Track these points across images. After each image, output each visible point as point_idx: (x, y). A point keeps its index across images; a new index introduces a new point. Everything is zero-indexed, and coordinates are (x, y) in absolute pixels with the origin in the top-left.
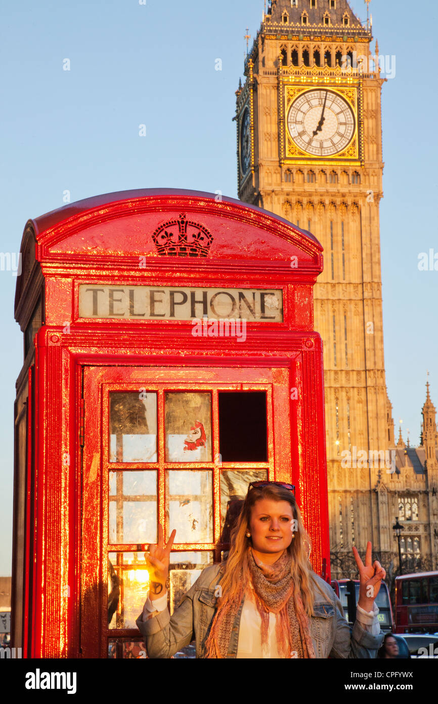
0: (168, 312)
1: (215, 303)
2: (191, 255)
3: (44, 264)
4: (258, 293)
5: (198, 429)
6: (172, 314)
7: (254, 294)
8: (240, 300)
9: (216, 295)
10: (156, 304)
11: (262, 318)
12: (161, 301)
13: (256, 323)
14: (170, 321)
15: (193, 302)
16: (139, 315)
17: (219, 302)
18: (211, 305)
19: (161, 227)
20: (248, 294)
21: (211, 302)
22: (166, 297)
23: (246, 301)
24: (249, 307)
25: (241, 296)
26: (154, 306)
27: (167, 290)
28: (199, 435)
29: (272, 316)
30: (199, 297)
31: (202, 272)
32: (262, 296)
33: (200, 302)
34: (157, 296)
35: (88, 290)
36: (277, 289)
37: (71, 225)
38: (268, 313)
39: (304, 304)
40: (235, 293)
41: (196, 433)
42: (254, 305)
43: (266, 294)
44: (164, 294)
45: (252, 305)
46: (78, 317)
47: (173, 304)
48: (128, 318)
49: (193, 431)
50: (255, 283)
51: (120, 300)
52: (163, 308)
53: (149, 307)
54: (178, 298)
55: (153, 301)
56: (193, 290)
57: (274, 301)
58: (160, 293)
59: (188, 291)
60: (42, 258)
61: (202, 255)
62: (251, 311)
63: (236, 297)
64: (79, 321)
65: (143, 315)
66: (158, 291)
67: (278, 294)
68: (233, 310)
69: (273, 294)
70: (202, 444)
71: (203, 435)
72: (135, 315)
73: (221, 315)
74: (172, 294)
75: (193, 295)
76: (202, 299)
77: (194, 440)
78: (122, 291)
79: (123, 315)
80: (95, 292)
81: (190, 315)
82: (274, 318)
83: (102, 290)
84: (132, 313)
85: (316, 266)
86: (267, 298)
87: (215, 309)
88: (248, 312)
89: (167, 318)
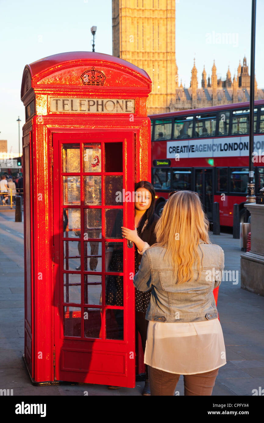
0: (87, 110)
1: (107, 105)
2: (97, 85)
3: (35, 89)
4: (124, 101)
5: (97, 159)
6: (89, 110)
7: (123, 101)
8: (117, 104)
9: (107, 102)
10: (82, 106)
11: (126, 111)
12: (84, 105)
13: (123, 114)
14: (88, 113)
15: (98, 105)
16: (75, 111)
17: (108, 105)
18: (105, 106)
19: (84, 72)
20: (120, 101)
21: (105, 105)
22: (86, 103)
23: (119, 104)
24: (121, 107)
25: (118, 102)
26: (81, 107)
27: (87, 100)
28: (97, 161)
29: (130, 110)
30: (100, 103)
31: (101, 92)
32: (126, 102)
33: (100, 105)
34: (83, 102)
35: (54, 100)
36: (132, 99)
37: (46, 72)
38: (128, 109)
39: (143, 106)
40: (115, 100)
41: (95, 160)
42: (123, 106)
43: (128, 101)
44: (85, 101)
45: (122, 106)
46: (50, 111)
47: (89, 106)
48: (70, 112)
49: (94, 160)
50: (123, 97)
51: (67, 104)
52: (85, 108)
53: (79, 108)
54: (92, 103)
55: (81, 104)
56: (98, 99)
57: (131, 104)
58: (83, 101)
59: (95, 100)
60: (34, 87)
61: (101, 85)
62: (122, 108)
63: (115, 102)
64: (50, 113)
65: (77, 111)
66: (83, 100)
67: (133, 101)
68: (114, 108)
69: (131, 101)
70: (98, 165)
71: (98, 162)
72: (74, 111)
73: (109, 110)
74: (89, 101)
75: (97, 102)
76: (101, 104)
77: (95, 163)
78: (68, 100)
79: (68, 110)
80: (57, 100)
81: (96, 110)
82: (131, 111)
83: (60, 100)
84: (72, 110)
85: (149, 89)
86: (128, 103)
87: (107, 108)
88: (120, 109)
89: (87, 112)
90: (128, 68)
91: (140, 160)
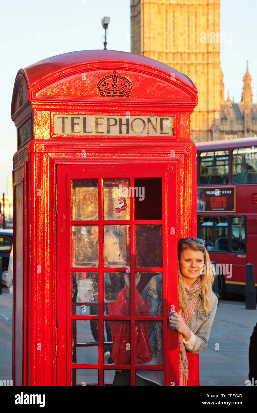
0: (106, 131)
1: (134, 125)
2: (120, 96)
3: (33, 103)
4: (159, 119)
5: (123, 201)
6: (108, 132)
7: (156, 119)
8: (148, 123)
9: (134, 120)
10: (99, 126)
11: (161, 133)
12: (102, 124)
13: (157, 137)
14: (107, 136)
15: (121, 124)
16: (89, 133)
17: (135, 124)
18: (131, 126)
19: (102, 79)
20: (153, 119)
21: (131, 124)
22: (105, 122)
23: (151, 123)
24: (154, 127)
25: (149, 120)
26: (97, 127)
27: (106, 117)
28: (123, 204)
29: (167, 132)
30: (124, 121)
31: (126, 107)
32: (161, 120)
33: (125, 124)
34: (100, 121)
35: (59, 118)
36: (170, 116)
37: (49, 79)
38: (164, 130)
39: (186, 125)
40: (145, 118)
41: (121, 203)
42: (156, 126)
43: (164, 119)
44: (103, 120)
45: (155, 126)
46: (53, 134)
47: (109, 125)
48: (82, 134)
49: (119, 202)
50: (157, 113)
51: (78, 124)
52: (103, 129)
53: (95, 128)
54: (112, 122)
55: (97, 124)
56: (121, 117)
57: (168, 123)
58: (101, 119)
59: (117, 118)
60: (32, 100)
61: (126, 97)
62: (155, 129)
63: (146, 121)
64: (53, 137)
65: (91, 133)
66: (100, 118)
67: (171, 119)
68: (144, 129)
69: (167, 119)
70: (125, 210)
71: (125, 205)
72: (87, 133)
73: (137, 132)
74: (108, 119)
75: (121, 120)
76: (126, 123)
77: (120, 207)
78: (79, 118)
79: (79, 132)
80: (63, 118)
81: (119, 132)
82: (168, 133)
83: (67, 118)
84: (85, 132)
85: (194, 102)
86: (164, 122)
87: (134, 128)
88: (153, 130)
89: (106, 134)
90: (164, 73)
91: (181, 202)
